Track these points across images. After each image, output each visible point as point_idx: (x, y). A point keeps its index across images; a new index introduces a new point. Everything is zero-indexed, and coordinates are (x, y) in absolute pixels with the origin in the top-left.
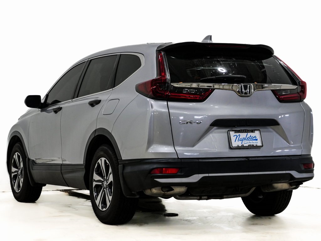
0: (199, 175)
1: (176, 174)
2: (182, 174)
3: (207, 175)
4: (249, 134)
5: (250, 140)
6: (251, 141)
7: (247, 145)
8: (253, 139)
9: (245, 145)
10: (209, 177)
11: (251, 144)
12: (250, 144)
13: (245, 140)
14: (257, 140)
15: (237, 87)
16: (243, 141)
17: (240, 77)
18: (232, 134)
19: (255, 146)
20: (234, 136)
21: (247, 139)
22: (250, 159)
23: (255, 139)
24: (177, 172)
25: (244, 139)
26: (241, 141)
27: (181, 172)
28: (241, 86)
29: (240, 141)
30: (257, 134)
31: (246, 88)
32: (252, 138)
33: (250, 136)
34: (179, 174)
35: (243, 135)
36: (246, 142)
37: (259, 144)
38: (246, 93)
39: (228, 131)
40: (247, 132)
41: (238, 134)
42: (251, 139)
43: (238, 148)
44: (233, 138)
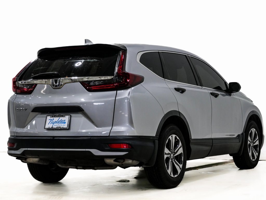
4: (61, 118)
6: (60, 124)
7: (55, 127)
8: (63, 122)
9: (54, 127)
10: (27, 150)
12: (58, 126)
14: (65, 123)
17: (53, 73)
18: (49, 118)
19: (61, 128)
21: (58, 122)
22: (55, 138)
23: (64, 122)
25: (56, 122)
26: (53, 124)
28: (53, 81)
29: (52, 123)
30: (66, 118)
31: (56, 81)
33: (61, 120)
35: (56, 119)
36: (56, 125)
37: (65, 126)
38: (56, 86)
39: (47, 116)
40: (59, 117)
41: (52, 118)
42: (61, 122)
43: (49, 129)
44: (48, 121)
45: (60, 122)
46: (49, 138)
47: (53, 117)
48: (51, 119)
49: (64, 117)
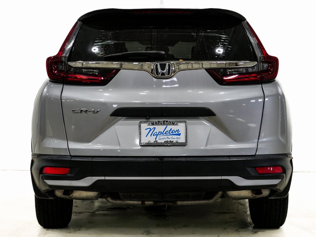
0: (93, 177)
1: (65, 175)
2: (72, 175)
3: (103, 178)
4: (169, 127)
5: (169, 134)
6: (170, 137)
7: (163, 141)
8: (174, 133)
9: (159, 141)
10: (105, 180)
11: (169, 140)
12: (166, 140)
13: (162, 135)
14: (179, 135)
15: (149, 65)
16: (158, 135)
17: (156, 53)
18: (144, 126)
19: (175, 143)
20: (146, 129)
21: (165, 133)
22: (165, 159)
23: (177, 133)
24: (68, 174)
25: (161, 133)
26: (156, 136)
27: (71, 174)
29: (154, 135)
30: (181, 127)
31: (163, 67)
32: (172, 132)
33: (171, 130)
34: (69, 175)
35: (160, 128)
36: (162, 137)
37: (182, 139)
38: (163, 74)
39: (140, 122)
40: (166, 125)
41: (152, 127)
42: (171, 134)
43: (149, 145)
44: (144, 132)
45: (169, 133)
46: (153, 159)
47: (153, 124)
48: (150, 129)
49: (175, 125)
